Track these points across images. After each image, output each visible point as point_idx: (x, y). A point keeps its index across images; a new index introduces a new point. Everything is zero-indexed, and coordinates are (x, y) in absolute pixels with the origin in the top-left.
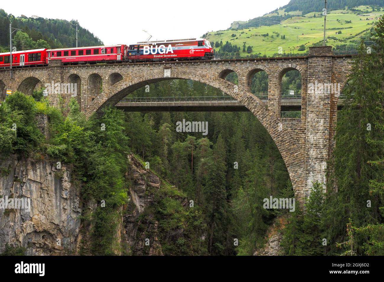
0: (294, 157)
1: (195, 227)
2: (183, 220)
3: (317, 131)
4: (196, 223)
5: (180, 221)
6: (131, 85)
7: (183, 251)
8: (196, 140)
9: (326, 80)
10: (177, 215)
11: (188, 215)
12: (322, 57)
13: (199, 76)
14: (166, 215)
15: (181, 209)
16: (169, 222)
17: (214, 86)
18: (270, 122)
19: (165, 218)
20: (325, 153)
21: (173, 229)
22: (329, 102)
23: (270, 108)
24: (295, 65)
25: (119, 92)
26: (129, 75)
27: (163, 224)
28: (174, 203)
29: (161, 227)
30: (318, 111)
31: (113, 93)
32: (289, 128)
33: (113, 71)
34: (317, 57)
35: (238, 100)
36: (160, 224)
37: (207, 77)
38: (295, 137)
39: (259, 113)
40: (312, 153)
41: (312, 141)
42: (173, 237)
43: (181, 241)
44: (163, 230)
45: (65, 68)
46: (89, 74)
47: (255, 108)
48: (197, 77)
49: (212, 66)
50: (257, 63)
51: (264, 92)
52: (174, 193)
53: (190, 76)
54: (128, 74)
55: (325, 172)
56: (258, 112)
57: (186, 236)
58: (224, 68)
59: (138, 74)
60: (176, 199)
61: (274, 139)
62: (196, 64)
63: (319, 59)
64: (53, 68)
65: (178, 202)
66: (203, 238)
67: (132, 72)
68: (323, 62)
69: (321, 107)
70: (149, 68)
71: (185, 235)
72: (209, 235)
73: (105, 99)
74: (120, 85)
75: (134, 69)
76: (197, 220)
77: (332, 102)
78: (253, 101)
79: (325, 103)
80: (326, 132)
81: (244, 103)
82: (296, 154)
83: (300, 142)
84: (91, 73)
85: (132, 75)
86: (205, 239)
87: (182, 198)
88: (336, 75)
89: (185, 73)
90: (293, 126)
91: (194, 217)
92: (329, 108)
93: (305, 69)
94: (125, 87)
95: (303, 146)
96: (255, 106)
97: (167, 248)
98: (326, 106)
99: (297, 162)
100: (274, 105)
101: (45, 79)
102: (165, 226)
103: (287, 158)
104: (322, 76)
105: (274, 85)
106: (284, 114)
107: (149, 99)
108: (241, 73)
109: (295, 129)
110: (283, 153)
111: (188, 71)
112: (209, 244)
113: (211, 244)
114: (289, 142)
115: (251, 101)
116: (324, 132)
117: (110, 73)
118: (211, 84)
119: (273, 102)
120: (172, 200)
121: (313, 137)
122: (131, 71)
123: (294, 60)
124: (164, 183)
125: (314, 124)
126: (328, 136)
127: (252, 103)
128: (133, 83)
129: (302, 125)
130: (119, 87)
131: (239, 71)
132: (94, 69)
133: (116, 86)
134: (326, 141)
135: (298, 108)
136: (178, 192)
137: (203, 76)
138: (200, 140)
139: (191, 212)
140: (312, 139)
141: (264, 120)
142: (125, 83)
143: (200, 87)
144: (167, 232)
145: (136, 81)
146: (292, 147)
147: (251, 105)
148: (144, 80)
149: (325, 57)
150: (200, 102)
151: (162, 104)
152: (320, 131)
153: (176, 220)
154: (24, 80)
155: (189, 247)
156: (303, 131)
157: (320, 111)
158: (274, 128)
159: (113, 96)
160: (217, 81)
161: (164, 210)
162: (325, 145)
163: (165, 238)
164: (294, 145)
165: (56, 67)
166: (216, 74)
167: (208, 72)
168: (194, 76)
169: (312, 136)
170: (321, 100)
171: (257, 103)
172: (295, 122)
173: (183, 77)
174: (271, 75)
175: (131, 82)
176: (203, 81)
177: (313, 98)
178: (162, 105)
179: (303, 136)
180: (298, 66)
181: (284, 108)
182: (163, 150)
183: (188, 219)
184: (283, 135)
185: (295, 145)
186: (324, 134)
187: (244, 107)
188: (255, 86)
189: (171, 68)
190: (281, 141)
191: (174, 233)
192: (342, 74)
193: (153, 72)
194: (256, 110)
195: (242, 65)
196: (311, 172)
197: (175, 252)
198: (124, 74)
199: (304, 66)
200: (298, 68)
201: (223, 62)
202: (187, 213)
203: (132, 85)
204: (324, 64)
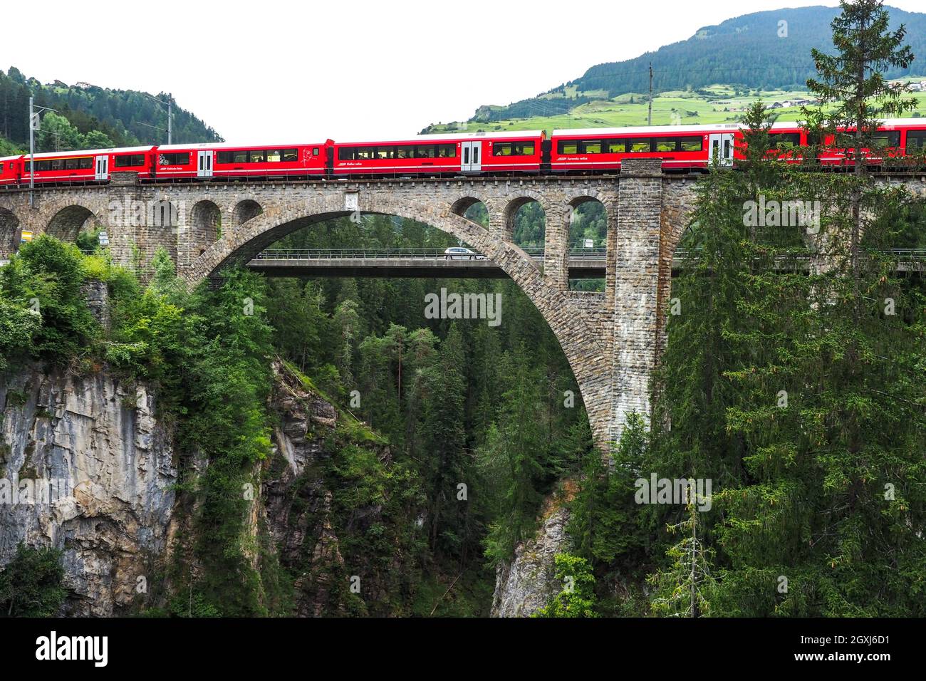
0: (592, 366)
1: (404, 502)
2: (380, 487)
3: (634, 317)
4: (407, 494)
5: (376, 490)
6: (279, 224)
7: (380, 547)
8: (407, 332)
9: (651, 221)
10: (369, 479)
11: (390, 479)
12: (644, 177)
13: (414, 209)
14: (348, 480)
15: (377, 466)
16: (353, 493)
17: (442, 229)
18: (549, 299)
19: (346, 485)
20: (648, 357)
21: (360, 507)
22: (657, 263)
23: (547, 273)
24: (595, 191)
25: (256, 239)
26: (274, 205)
27: (340, 496)
28: (363, 455)
29: (338, 503)
30: (636, 279)
31: (243, 241)
32: (584, 311)
33: (244, 197)
34: (634, 177)
35: (489, 256)
36: (337, 497)
37: (429, 212)
38: (594, 327)
39: (527, 282)
40: (624, 357)
41: (625, 335)
42: (361, 521)
43: (378, 528)
44: (342, 508)
45: (144, 189)
46: (193, 202)
47: (519, 272)
48: (409, 210)
49: (438, 190)
50: (524, 186)
51: (537, 242)
52: (363, 436)
53: (395, 209)
54: (273, 203)
55: (649, 392)
56: (526, 279)
57: (386, 519)
58: (463, 195)
59: (293, 204)
60: (368, 448)
61: (556, 332)
62: (407, 186)
63: (638, 181)
64: (120, 188)
65: (372, 453)
66: (420, 522)
67: (281, 199)
68: (646, 187)
69: (643, 271)
70: (314, 192)
71: (384, 516)
72: (431, 516)
73: (227, 251)
74: (258, 223)
75: (286, 193)
76: (407, 488)
77: (663, 262)
78: (516, 259)
79: (650, 264)
80: (651, 317)
81: (500, 262)
82: (595, 360)
83: (603, 337)
84: (198, 199)
85: (282, 204)
86: (424, 524)
87: (379, 446)
88: (670, 212)
89: (385, 202)
90: (591, 307)
91: (402, 483)
92: (657, 274)
93: (613, 199)
94: (267, 228)
95: (609, 345)
96: (520, 268)
97: (349, 544)
98: (651, 270)
99: (597, 375)
100: (555, 267)
101: (103, 209)
102: (345, 500)
103: (579, 366)
104: (644, 213)
105: (556, 228)
106: (575, 283)
107: (316, 252)
108: (494, 205)
109: (594, 313)
110: (572, 358)
111: (392, 198)
112: (431, 534)
113: (435, 534)
114: (583, 337)
115: (513, 258)
116: (647, 319)
117: (237, 201)
118: (437, 225)
119: (553, 261)
120: (359, 450)
121: (628, 327)
122: (280, 196)
123: (593, 183)
124: (345, 416)
125: (629, 303)
126: (655, 326)
127: (515, 262)
128: (284, 220)
129: (607, 304)
130: (254, 228)
131: (491, 200)
132: (205, 192)
133: (249, 226)
134: (651, 335)
135: (600, 273)
136: (371, 435)
137: (422, 210)
138: (414, 334)
139: (396, 473)
140: (626, 332)
141: (537, 294)
142: (266, 220)
143: (415, 230)
144: (349, 513)
145: (289, 216)
146: (589, 346)
147: (512, 265)
148: (305, 215)
149: (650, 177)
150: (416, 259)
151: (342, 261)
152: (640, 317)
153: (367, 489)
154: (59, 212)
155: (391, 540)
156: (609, 316)
157: (640, 279)
158: (556, 311)
159: (241, 247)
160: (448, 219)
161: (344, 469)
162: (649, 343)
163: (345, 525)
164: (592, 342)
165: (125, 186)
166: (447, 205)
167: (430, 201)
168: (404, 208)
169: (625, 325)
170: (641, 258)
171: (523, 263)
172: (594, 300)
173: (382, 211)
174: (550, 210)
175: (280, 218)
176: (421, 219)
177: (628, 254)
178: (341, 265)
179: (609, 325)
180: (600, 194)
181: (574, 273)
182: (343, 353)
183: (390, 486)
184: (573, 323)
185: (594, 343)
186: (647, 322)
187: (499, 269)
188: (520, 230)
189: (358, 191)
190: (569, 335)
191: (362, 515)
192: (680, 210)
193: (324, 200)
194: (522, 275)
195: (497, 190)
196: (623, 394)
197: (366, 550)
198: (266, 202)
199: (611, 194)
200: (600, 197)
201: (460, 184)
202: (390, 476)
203: (282, 225)
204: (647, 192)
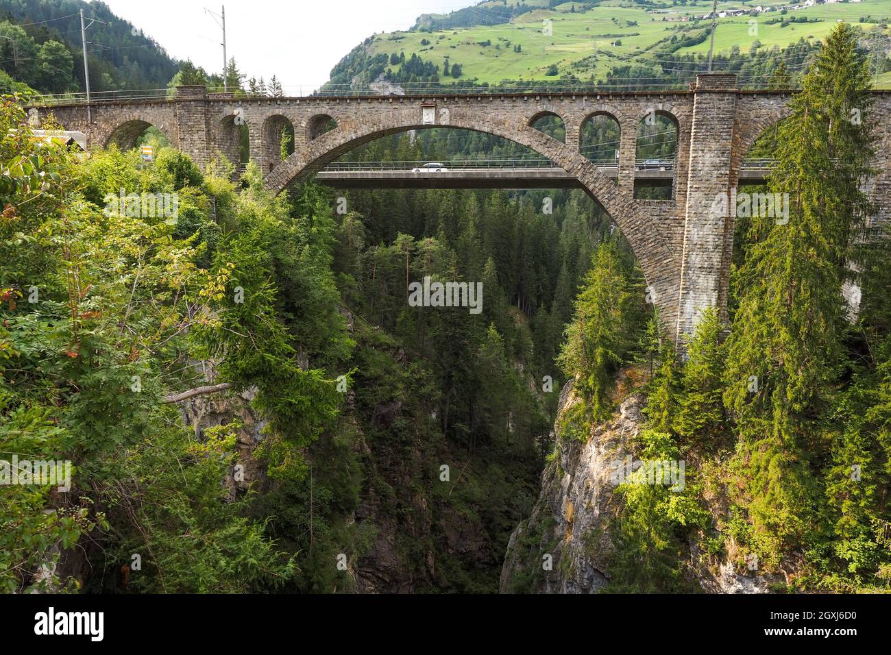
0: (663, 267)
1: (421, 397)
2: (400, 385)
3: (705, 222)
4: (423, 390)
5: (396, 388)
6: (354, 138)
7: (404, 439)
8: (414, 241)
9: (723, 134)
10: (391, 378)
11: (408, 378)
12: (719, 92)
13: (491, 123)
14: (368, 379)
15: (394, 367)
16: (375, 392)
17: (520, 142)
18: (623, 206)
19: (368, 385)
20: (716, 259)
21: (383, 403)
22: (728, 172)
23: (622, 183)
24: (669, 105)
25: (330, 152)
26: (349, 120)
27: (363, 395)
28: (380, 357)
29: (361, 400)
30: (707, 188)
31: (318, 154)
32: (656, 218)
33: (317, 112)
34: (710, 92)
35: (565, 168)
36: (360, 395)
37: (506, 125)
38: (665, 232)
39: (602, 191)
40: (694, 259)
41: (695, 239)
42: (383, 416)
43: (400, 422)
44: (365, 405)
45: (212, 103)
46: (264, 117)
47: (594, 182)
48: (487, 124)
49: (515, 104)
50: (601, 101)
52: (378, 340)
53: (473, 123)
54: (348, 117)
55: (715, 290)
56: (601, 189)
57: (406, 413)
58: (540, 109)
59: (368, 117)
60: (384, 350)
61: (629, 237)
62: (485, 100)
63: (714, 96)
64: (188, 103)
65: (389, 354)
66: (434, 416)
67: (356, 113)
68: (721, 102)
69: (714, 180)
70: (390, 107)
71: (404, 412)
72: (442, 411)
73: (301, 164)
74: (333, 137)
75: (361, 107)
76: (423, 385)
77: (732, 172)
78: (591, 170)
79: (721, 174)
80: (720, 223)
81: (576, 173)
82: (665, 262)
83: (673, 241)
84: (269, 114)
85: (356, 118)
86: (437, 417)
87: (394, 348)
88: (740, 125)
89: (462, 117)
90: (662, 213)
91: (418, 380)
92: (727, 183)
93: (687, 113)
94: (342, 142)
95: (678, 249)
96: (596, 178)
97: (374, 437)
98: (722, 179)
99: (666, 276)
100: (630, 177)
101: (167, 124)
102: (369, 398)
103: (649, 268)
104: (718, 127)
105: (631, 141)
108: (571, 119)
109: (665, 219)
110: (643, 261)
111: (469, 113)
112: (443, 426)
113: (446, 426)
114: (654, 241)
115: (589, 169)
116: (716, 224)
117: (311, 115)
118: (516, 139)
119: (627, 172)
120: (376, 352)
121: (698, 231)
122: (355, 111)
123: (668, 98)
124: (360, 322)
125: (700, 210)
126: (723, 231)
127: (591, 173)
128: (359, 134)
129: (678, 211)
130: (329, 142)
131: (568, 114)
132: (276, 106)
133: (323, 140)
134: (719, 239)
135: (667, 183)
136: (386, 338)
137: (499, 123)
138: (421, 243)
139: (413, 372)
140: (696, 236)
141: (611, 203)
142: (341, 135)
143: (493, 142)
144: (373, 409)
145: (365, 130)
146: (659, 249)
147: (588, 176)
148: (382, 129)
149: (725, 92)
150: (468, 171)
152: (709, 222)
153: (388, 388)
154: (119, 127)
155: (412, 431)
156: (679, 222)
157: (711, 188)
158: (630, 218)
159: (316, 160)
160: (526, 132)
161: (366, 370)
162: (717, 245)
163: (369, 420)
164: (662, 245)
165: (194, 101)
166: (524, 119)
167: (508, 115)
168: (481, 122)
169: (696, 230)
170: (713, 168)
171: (599, 174)
172: (665, 207)
173: (459, 125)
174: (625, 124)
175: (355, 132)
176: (498, 133)
177: (700, 165)
178: (394, 177)
179: (679, 230)
180: (674, 109)
181: (639, 182)
182: (353, 263)
183: (408, 383)
184: (645, 229)
185: (665, 247)
186: (716, 227)
187: (575, 180)
189: (436, 107)
190: (640, 240)
191: (384, 410)
192: (750, 123)
193: (401, 114)
194: (597, 185)
195: (573, 104)
196: (691, 292)
197: (390, 442)
198: (340, 116)
199: (685, 108)
200: (674, 111)
201: (538, 98)
202: (406, 375)
203: (357, 139)
204: (722, 106)
